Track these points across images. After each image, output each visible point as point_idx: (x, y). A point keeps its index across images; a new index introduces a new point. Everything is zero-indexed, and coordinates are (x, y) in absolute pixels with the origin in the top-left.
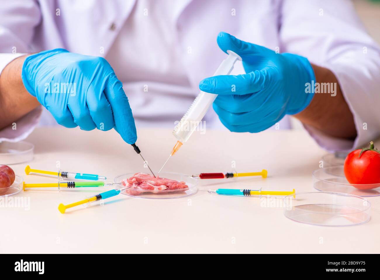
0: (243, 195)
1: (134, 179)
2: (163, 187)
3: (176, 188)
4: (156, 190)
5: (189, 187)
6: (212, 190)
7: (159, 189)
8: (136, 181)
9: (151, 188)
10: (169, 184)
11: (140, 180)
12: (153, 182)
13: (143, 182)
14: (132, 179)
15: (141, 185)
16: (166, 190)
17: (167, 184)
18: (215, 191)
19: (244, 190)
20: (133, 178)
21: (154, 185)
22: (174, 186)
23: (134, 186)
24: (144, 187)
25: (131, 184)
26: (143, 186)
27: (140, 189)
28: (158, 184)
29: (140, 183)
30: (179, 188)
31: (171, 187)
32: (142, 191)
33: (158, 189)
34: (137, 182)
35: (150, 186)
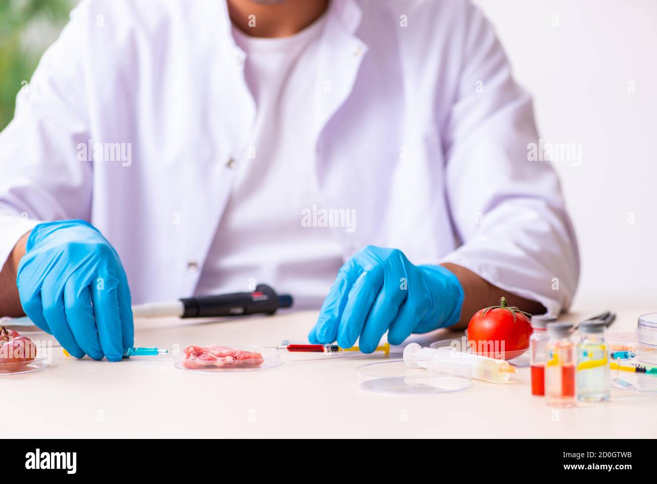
1: (191, 349)
2: (229, 359)
4: (219, 362)
7: (223, 361)
9: (213, 359)
11: (200, 349)
12: (216, 353)
13: (203, 352)
15: (200, 356)
16: (232, 362)
17: (235, 354)
20: (191, 347)
21: (218, 356)
22: (242, 356)
23: (192, 357)
25: (189, 355)
26: (203, 357)
27: (199, 361)
28: (222, 355)
29: (200, 353)
31: (239, 357)
32: (201, 364)
33: (221, 361)
34: (195, 353)
35: (211, 357)
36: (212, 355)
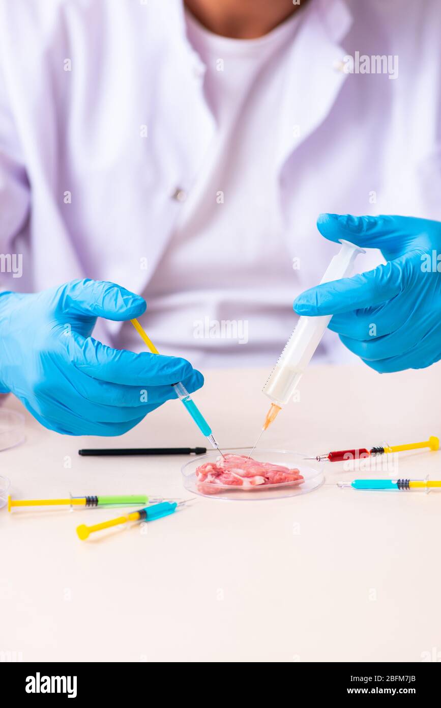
0: (398, 489)
1: (209, 467)
2: (259, 480)
3: (280, 481)
4: (246, 484)
5: (304, 478)
6: (344, 483)
7: (251, 483)
8: (212, 470)
9: (238, 481)
10: (269, 475)
11: (219, 468)
12: (241, 472)
13: (225, 471)
14: (206, 467)
15: (221, 477)
16: (263, 484)
17: (267, 473)
18: (350, 483)
19: (399, 480)
20: (208, 464)
21: (244, 477)
22: (277, 477)
23: (210, 478)
24: (226, 480)
25: (205, 475)
26: (225, 478)
27: (219, 484)
28: (250, 475)
29: (220, 473)
30: (287, 480)
31: (273, 479)
32: (222, 487)
33: (249, 483)
34: (214, 472)
35: (235, 478)
36: (236, 476)
